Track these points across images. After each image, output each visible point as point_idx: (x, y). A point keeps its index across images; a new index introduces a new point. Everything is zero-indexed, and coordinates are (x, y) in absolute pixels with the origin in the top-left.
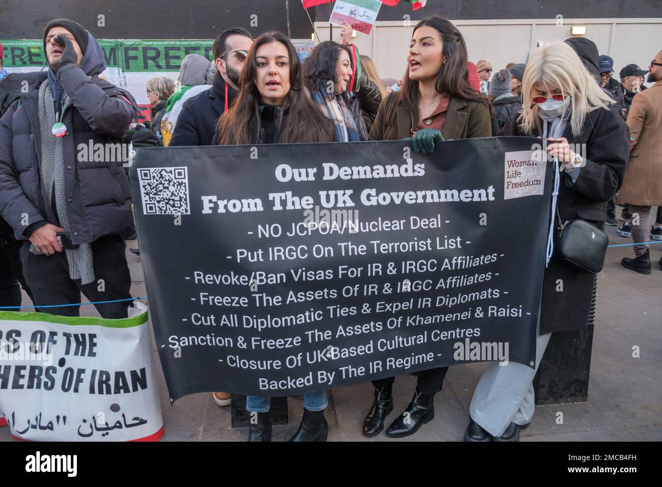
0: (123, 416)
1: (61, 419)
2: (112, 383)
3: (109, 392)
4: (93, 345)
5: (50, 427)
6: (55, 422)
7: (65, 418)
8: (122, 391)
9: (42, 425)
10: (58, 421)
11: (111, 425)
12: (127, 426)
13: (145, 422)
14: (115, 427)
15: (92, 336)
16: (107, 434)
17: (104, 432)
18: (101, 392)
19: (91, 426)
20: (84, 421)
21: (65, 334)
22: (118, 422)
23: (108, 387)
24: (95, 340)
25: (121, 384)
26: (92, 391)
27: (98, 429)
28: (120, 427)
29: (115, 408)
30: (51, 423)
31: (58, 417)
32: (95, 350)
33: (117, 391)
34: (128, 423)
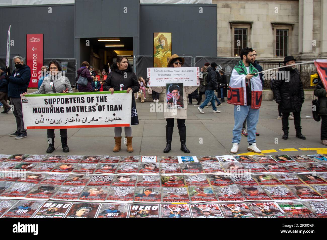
0: (116, 117)
1: (100, 118)
2: (114, 108)
3: (113, 110)
4: (106, 99)
5: (97, 120)
6: (98, 119)
7: (101, 118)
8: (116, 110)
9: (94, 120)
10: (99, 119)
11: (113, 119)
12: (117, 120)
13: (121, 120)
14: (114, 120)
15: (105, 97)
16: (112, 121)
17: (111, 121)
18: (111, 110)
19: (108, 119)
20: (106, 118)
21: (96, 97)
22: (115, 119)
23: (113, 109)
24: (106, 98)
25: (116, 108)
26: (108, 110)
27: (110, 120)
28: (115, 120)
29: (114, 115)
30: (97, 119)
31: (99, 118)
32: (106, 100)
33: (115, 110)
34: (117, 119)
